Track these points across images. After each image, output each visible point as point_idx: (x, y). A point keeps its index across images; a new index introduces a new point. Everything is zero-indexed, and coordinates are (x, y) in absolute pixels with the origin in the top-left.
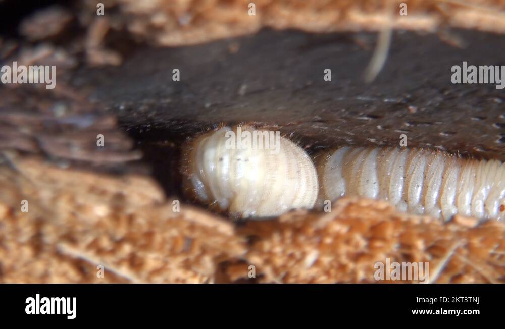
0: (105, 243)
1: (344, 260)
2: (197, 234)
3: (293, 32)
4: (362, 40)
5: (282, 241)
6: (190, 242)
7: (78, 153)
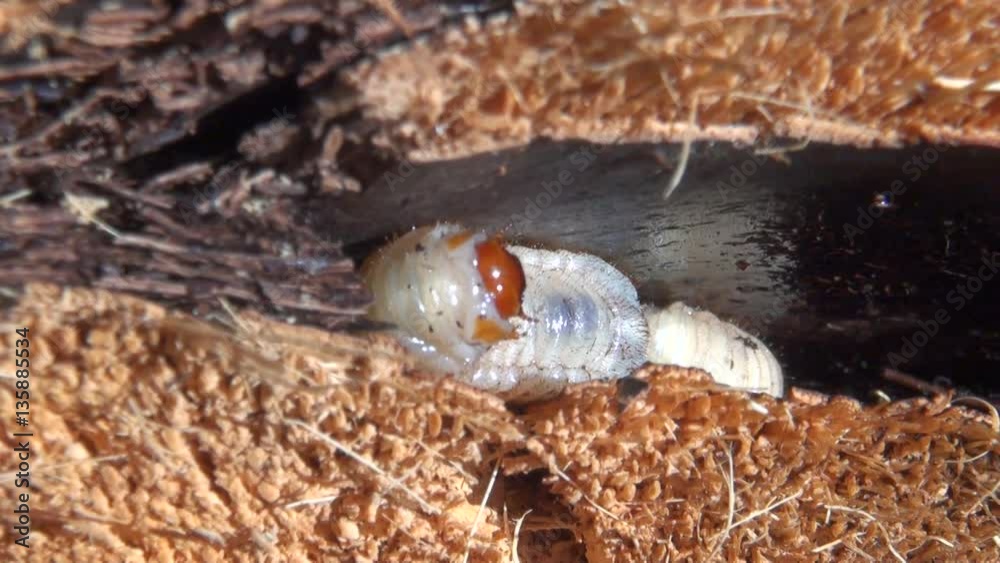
0: (343, 423)
1: (650, 448)
2: (459, 411)
3: (575, 145)
4: (661, 155)
5: (569, 420)
6: (449, 422)
7: (307, 303)
